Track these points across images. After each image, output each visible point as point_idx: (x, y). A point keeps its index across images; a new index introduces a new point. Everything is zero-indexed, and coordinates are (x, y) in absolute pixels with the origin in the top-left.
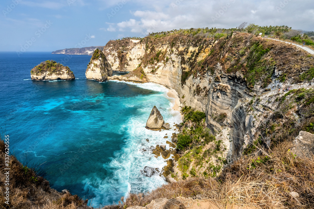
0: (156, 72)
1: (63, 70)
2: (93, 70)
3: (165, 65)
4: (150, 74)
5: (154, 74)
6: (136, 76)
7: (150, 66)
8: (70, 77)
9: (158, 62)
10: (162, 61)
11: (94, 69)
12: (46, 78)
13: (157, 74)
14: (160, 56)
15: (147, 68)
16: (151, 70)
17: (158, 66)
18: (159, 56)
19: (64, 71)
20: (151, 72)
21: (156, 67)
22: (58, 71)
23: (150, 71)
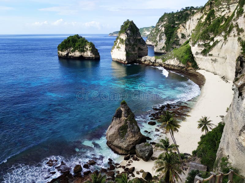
0: (210, 53)
1: (86, 47)
2: (118, 47)
3: (226, 39)
4: (201, 56)
5: (206, 56)
6: (176, 59)
7: (201, 43)
8: (93, 56)
9: (215, 36)
10: (223, 34)
11: (120, 45)
12: (70, 55)
13: (211, 55)
14: (222, 24)
15: (196, 45)
16: (203, 49)
17: (215, 41)
18: (219, 25)
19: (88, 48)
20: (202, 53)
21: (211, 44)
22: (82, 47)
23: (200, 51)
